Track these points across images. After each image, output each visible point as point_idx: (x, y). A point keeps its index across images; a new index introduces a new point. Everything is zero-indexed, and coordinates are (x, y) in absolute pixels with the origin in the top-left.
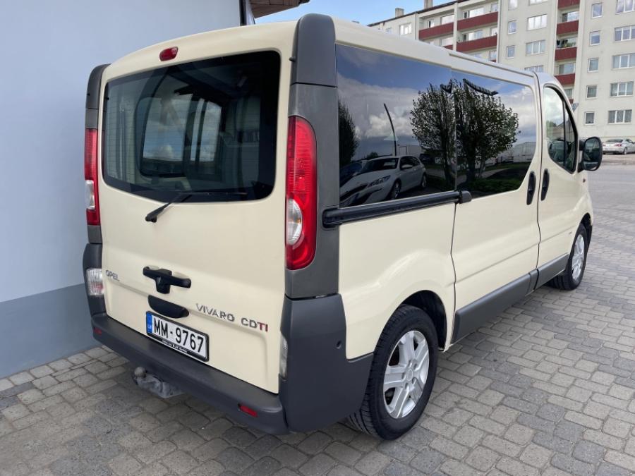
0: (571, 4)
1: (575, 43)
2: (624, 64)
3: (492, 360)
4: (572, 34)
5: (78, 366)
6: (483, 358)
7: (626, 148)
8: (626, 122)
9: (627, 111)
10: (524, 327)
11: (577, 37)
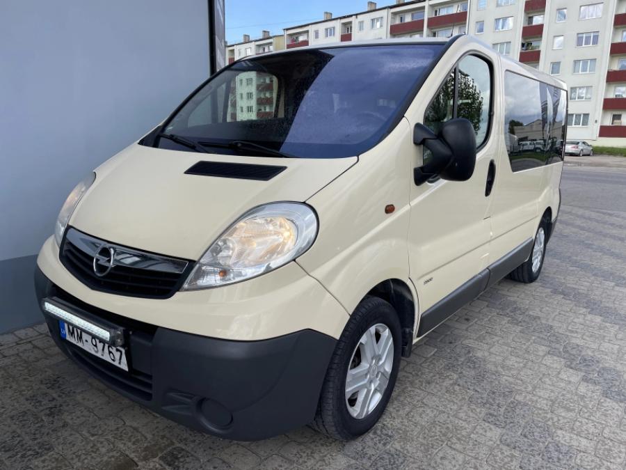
0: (537, 8)
1: (539, 47)
2: (585, 70)
3: (448, 342)
4: (537, 37)
5: (25, 341)
6: (439, 340)
7: (582, 150)
8: (583, 125)
9: (584, 115)
10: (479, 312)
11: (541, 40)
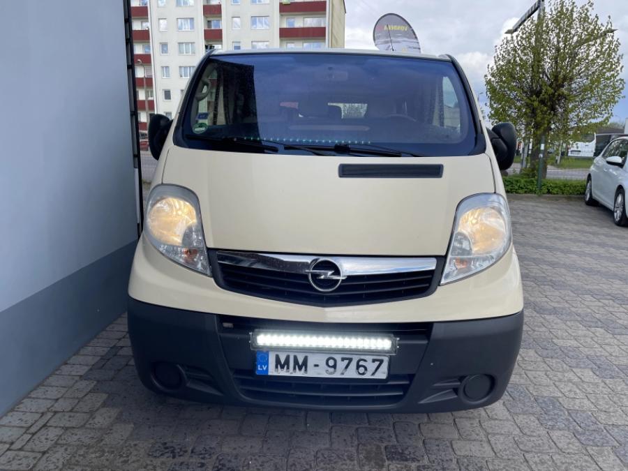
0: (214, 14)
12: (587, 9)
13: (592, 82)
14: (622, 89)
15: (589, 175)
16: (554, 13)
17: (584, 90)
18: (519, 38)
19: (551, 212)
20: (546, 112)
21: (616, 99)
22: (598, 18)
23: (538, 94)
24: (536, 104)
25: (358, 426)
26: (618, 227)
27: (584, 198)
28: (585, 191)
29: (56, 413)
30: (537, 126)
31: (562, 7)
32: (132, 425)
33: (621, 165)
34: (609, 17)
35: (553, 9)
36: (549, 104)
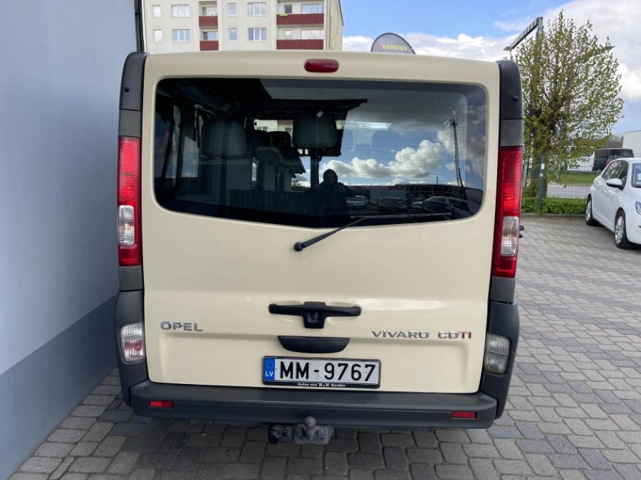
12: (585, 30)
13: (591, 102)
14: (621, 108)
15: (590, 195)
16: (553, 33)
17: (583, 110)
18: (518, 58)
19: (552, 232)
20: (546, 131)
21: (615, 119)
22: (596, 39)
23: (538, 113)
24: (535, 123)
25: (375, 469)
26: (619, 250)
27: (585, 217)
28: (585, 210)
29: (76, 458)
30: (537, 146)
31: (561, 28)
32: (153, 471)
33: (621, 188)
34: (608, 38)
35: (552, 30)
36: (548, 124)
